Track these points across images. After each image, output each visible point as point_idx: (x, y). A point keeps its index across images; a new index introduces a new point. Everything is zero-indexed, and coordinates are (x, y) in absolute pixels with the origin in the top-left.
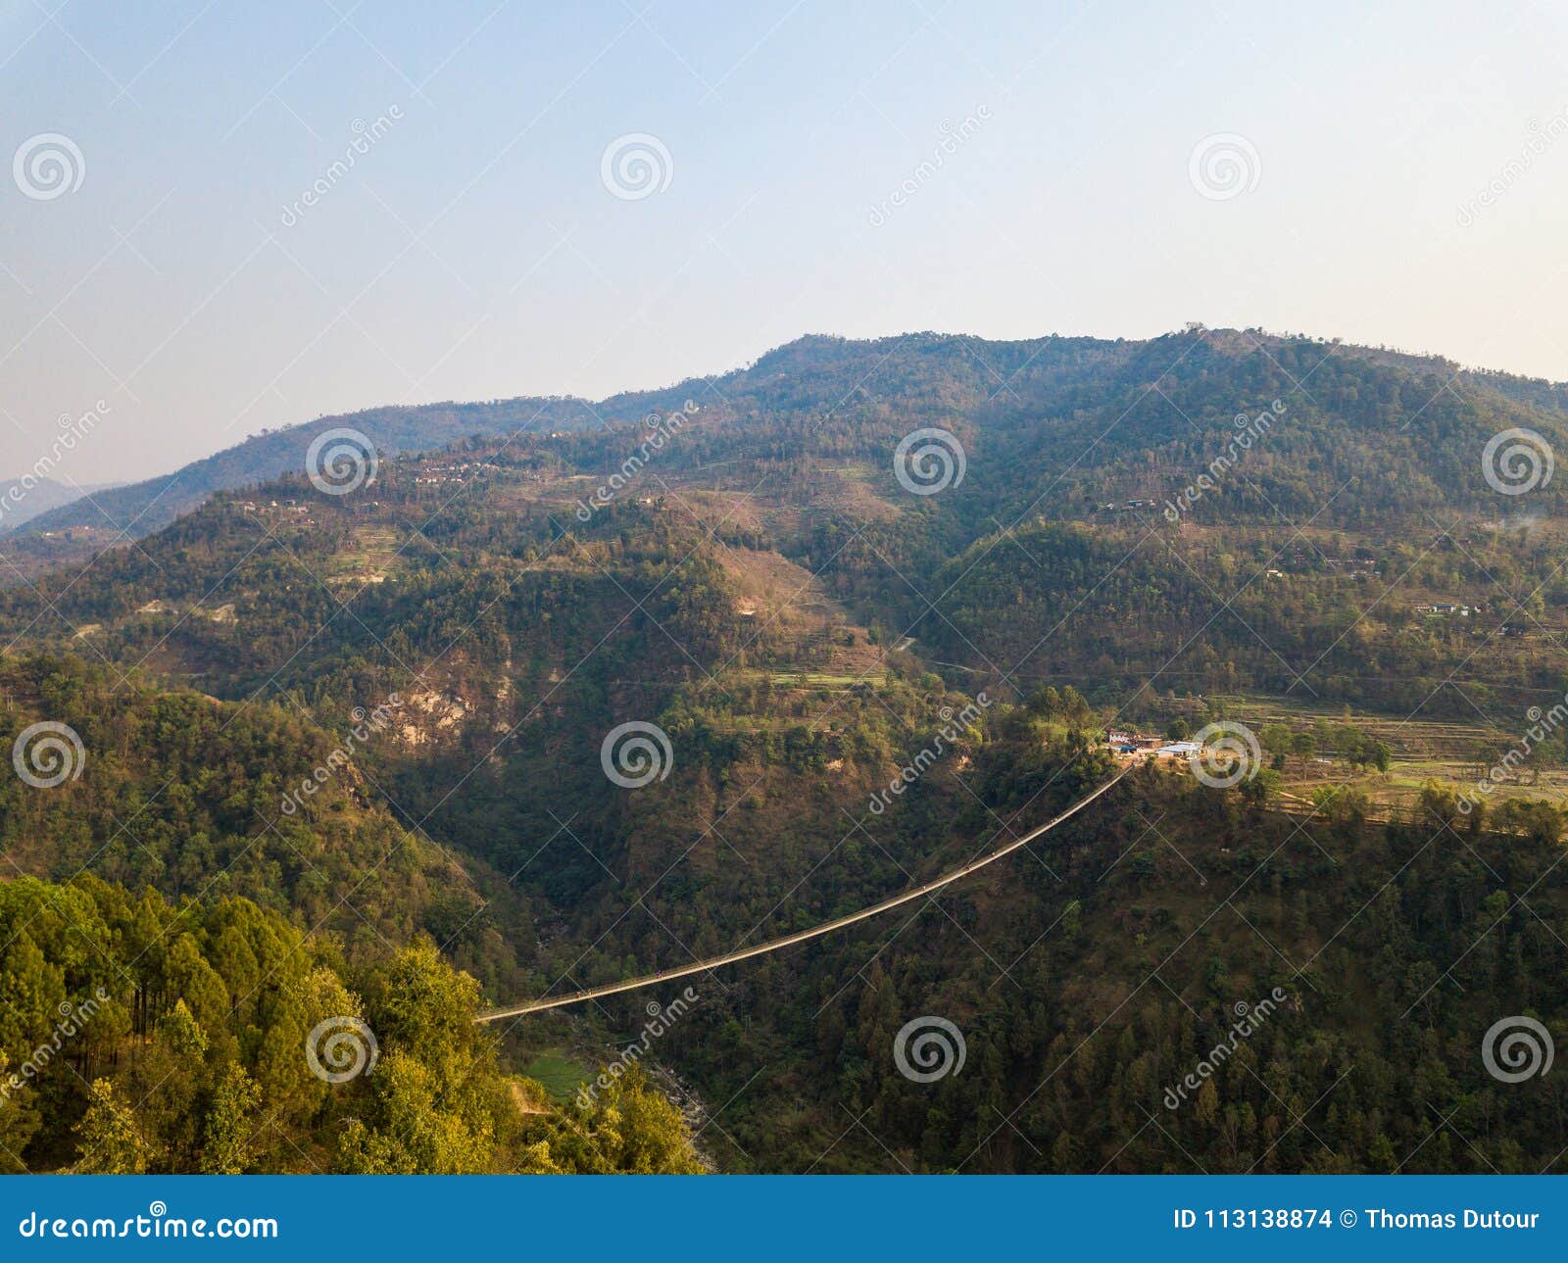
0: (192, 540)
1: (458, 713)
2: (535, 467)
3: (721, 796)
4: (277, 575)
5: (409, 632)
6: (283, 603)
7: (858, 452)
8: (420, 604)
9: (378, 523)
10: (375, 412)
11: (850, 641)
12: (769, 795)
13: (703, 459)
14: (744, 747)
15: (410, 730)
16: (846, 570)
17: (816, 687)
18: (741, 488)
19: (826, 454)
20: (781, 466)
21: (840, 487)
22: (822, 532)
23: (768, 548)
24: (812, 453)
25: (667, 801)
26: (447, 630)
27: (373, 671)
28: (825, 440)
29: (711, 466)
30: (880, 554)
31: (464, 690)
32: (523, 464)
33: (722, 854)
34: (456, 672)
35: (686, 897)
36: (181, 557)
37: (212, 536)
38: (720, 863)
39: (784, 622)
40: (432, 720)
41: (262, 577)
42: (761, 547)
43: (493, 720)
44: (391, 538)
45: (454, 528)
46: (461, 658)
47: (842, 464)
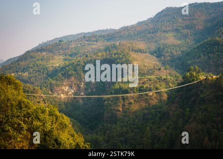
0: (22, 61)
1: (73, 91)
2: (97, 42)
3: (124, 102)
4: (37, 66)
5: (62, 74)
6: (38, 71)
7: (172, 30)
8: (65, 68)
9: (60, 55)
10: (67, 36)
11: (160, 69)
12: (135, 101)
13: (135, 35)
14: (129, 91)
15: (62, 95)
16: (164, 56)
17: (149, 78)
18: (142, 41)
19: (164, 31)
20: (153, 35)
21: (166, 38)
22: (159, 48)
23: (146, 52)
24: (160, 31)
25: (112, 103)
26: (70, 73)
27: (54, 82)
28: (164, 28)
29: (136, 37)
30: (173, 51)
31: (73, 85)
32: (94, 41)
33: (124, 114)
34: (72, 82)
35: (115, 123)
36: (19, 64)
37: (26, 60)
38: (123, 116)
39: (145, 66)
40: (67, 93)
41: (34, 66)
42: (144, 52)
43: (80, 92)
44: (62, 58)
45: (76, 54)
46: (73, 79)
47: (168, 33)
